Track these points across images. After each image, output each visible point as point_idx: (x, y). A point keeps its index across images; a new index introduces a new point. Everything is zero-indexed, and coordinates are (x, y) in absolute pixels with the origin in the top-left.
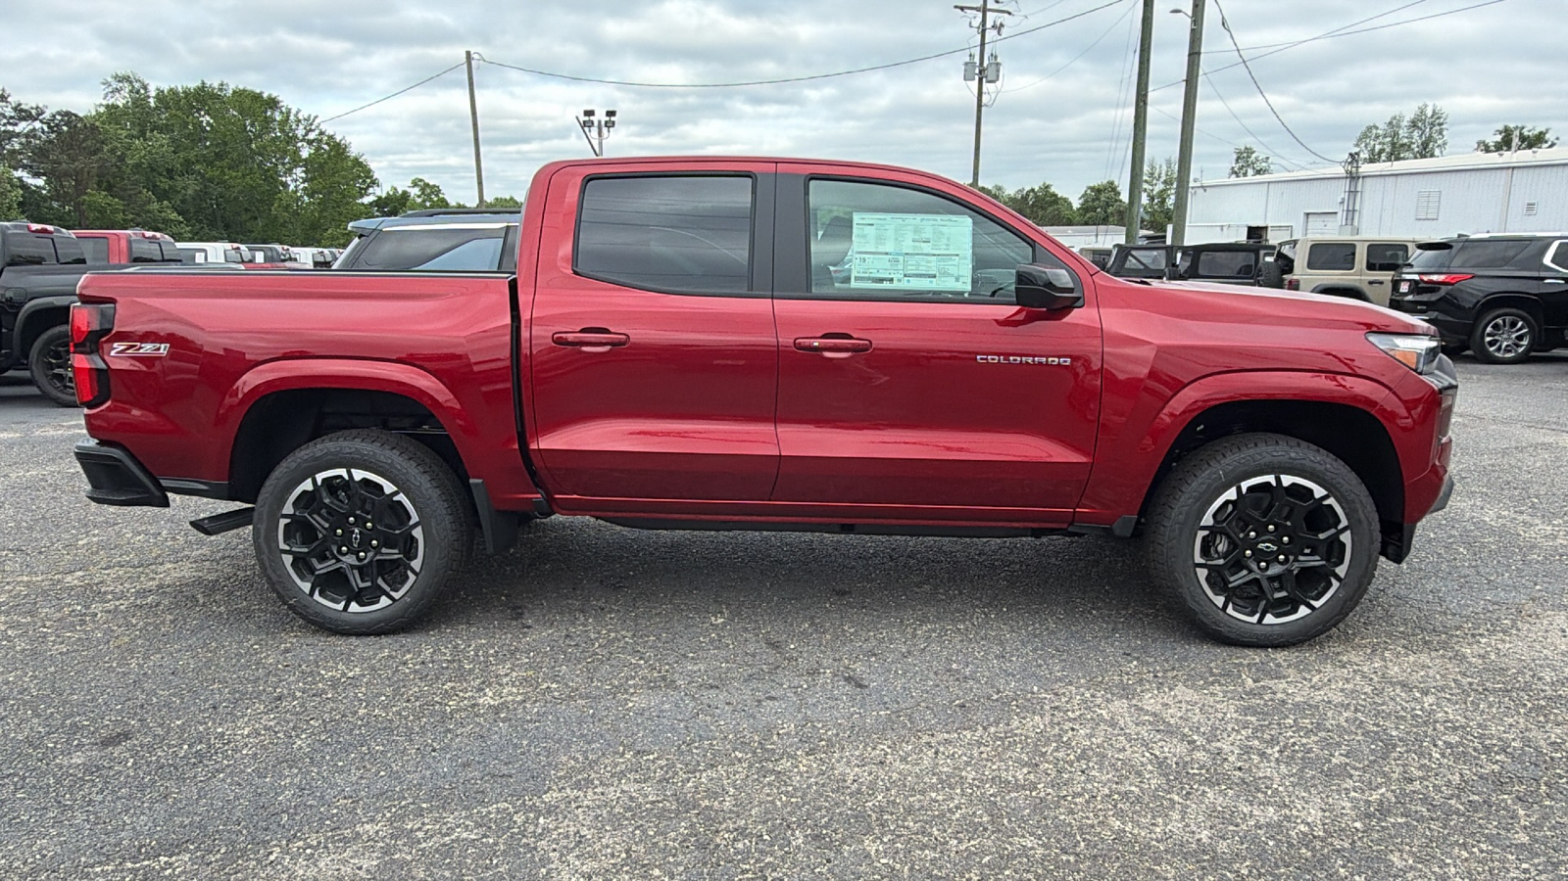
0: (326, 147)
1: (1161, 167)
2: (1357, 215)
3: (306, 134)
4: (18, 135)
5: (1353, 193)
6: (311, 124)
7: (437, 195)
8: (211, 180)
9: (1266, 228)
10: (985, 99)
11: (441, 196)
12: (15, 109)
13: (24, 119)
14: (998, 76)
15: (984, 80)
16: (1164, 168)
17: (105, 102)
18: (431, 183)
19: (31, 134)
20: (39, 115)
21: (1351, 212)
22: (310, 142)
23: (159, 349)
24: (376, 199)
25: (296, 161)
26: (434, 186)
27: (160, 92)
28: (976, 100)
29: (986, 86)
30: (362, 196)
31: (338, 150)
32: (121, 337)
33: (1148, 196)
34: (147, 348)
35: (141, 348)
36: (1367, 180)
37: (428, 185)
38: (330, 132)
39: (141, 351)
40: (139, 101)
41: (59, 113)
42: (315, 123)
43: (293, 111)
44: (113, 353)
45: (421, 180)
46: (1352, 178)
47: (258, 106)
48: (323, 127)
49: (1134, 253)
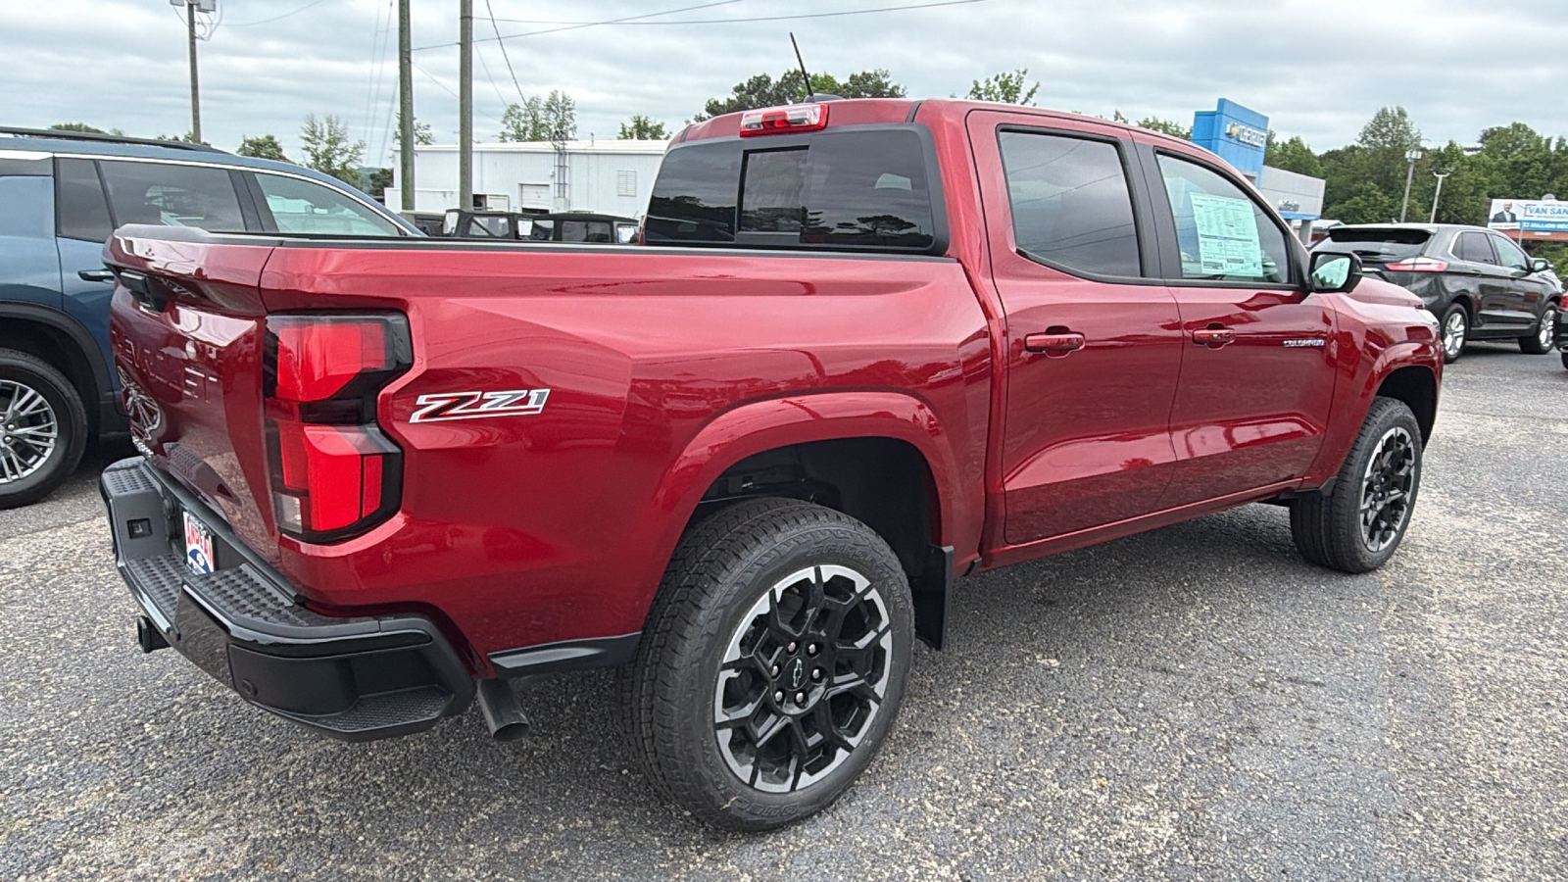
1: (321, 125)
2: (567, 187)
5: (562, 167)
9: (485, 196)
10: (199, 30)
14: (214, 6)
15: (195, 7)
16: (326, 127)
21: (562, 185)
23: (525, 401)
28: (187, 29)
29: (198, 16)
32: (433, 380)
33: (313, 155)
34: (498, 402)
35: (483, 401)
36: (573, 156)
39: (484, 408)
44: (415, 418)
46: (560, 154)
49: (477, 219)
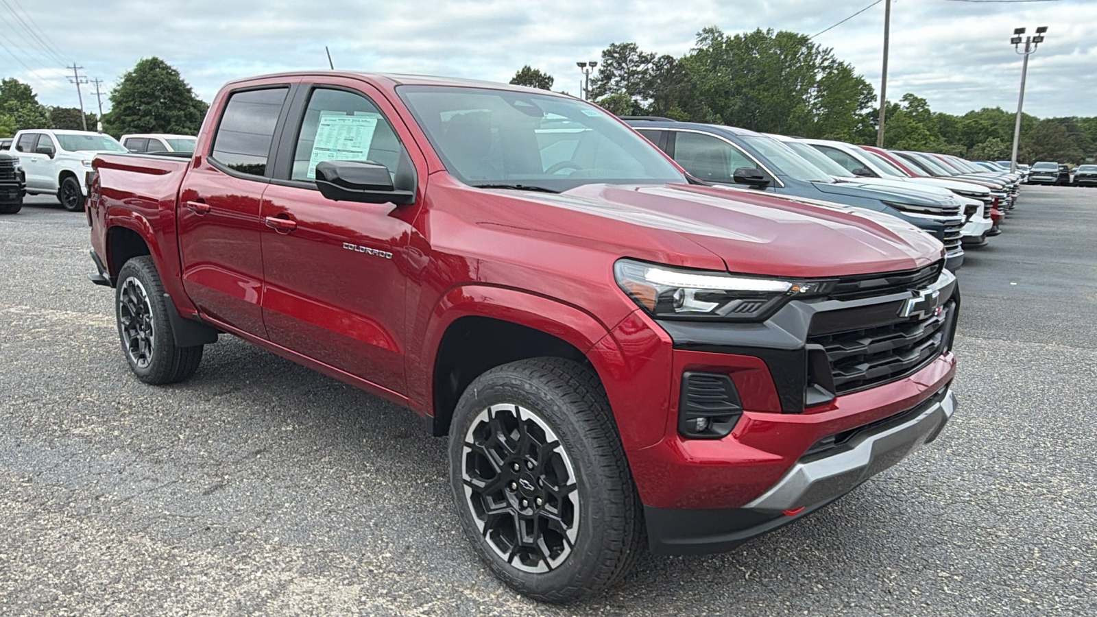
0: (836, 72)
3: (822, 62)
4: (638, 73)
6: (828, 54)
7: (923, 107)
8: (751, 99)
11: (926, 107)
12: (639, 56)
13: (642, 62)
17: (696, 47)
18: (919, 97)
19: (645, 72)
20: (651, 59)
22: (824, 69)
24: (872, 110)
25: (812, 82)
26: (922, 99)
27: (729, 38)
30: (862, 108)
31: (845, 72)
37: (916, 98)
38: (839, 60)
40: (717, 45)
41: (663, 57)
42: (831, 54)
43: (816, 46)
45: (911, 95)
47: (792, 42)
48: (836, 57)
